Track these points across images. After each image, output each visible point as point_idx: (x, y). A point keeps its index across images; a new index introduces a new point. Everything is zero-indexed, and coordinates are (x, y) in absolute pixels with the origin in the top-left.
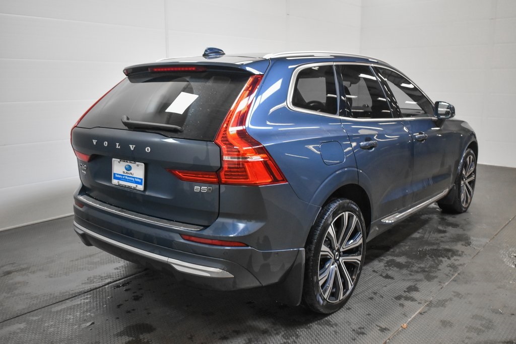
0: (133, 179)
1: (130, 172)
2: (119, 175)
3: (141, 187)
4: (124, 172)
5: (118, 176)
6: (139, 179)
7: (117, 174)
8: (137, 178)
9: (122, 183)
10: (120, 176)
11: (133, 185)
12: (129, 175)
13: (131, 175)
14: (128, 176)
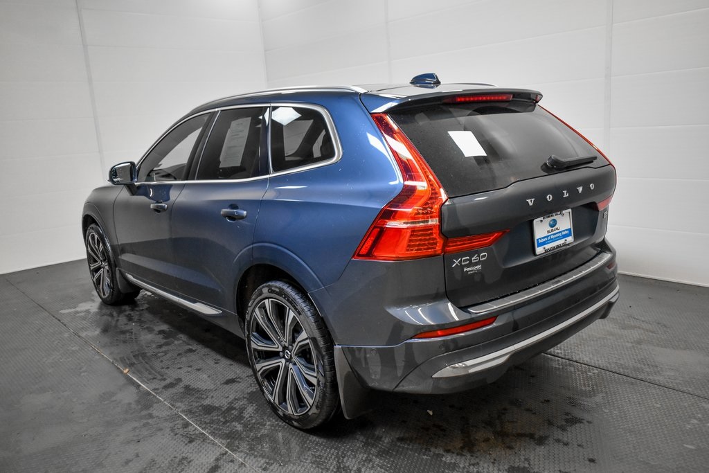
0: (560, 234)
1: (555, 228)
2: (543, 238)
3: (570, 239)
4: (548, 232)
5: (543, 240)
6: (566, 230)
7: (541, 239)
8: (564, 231)
9: (548, 246)
10: (544, 240)
11: (561, 242)
12: (555, 232)
13: (557, 231)
14: (554, 234)
